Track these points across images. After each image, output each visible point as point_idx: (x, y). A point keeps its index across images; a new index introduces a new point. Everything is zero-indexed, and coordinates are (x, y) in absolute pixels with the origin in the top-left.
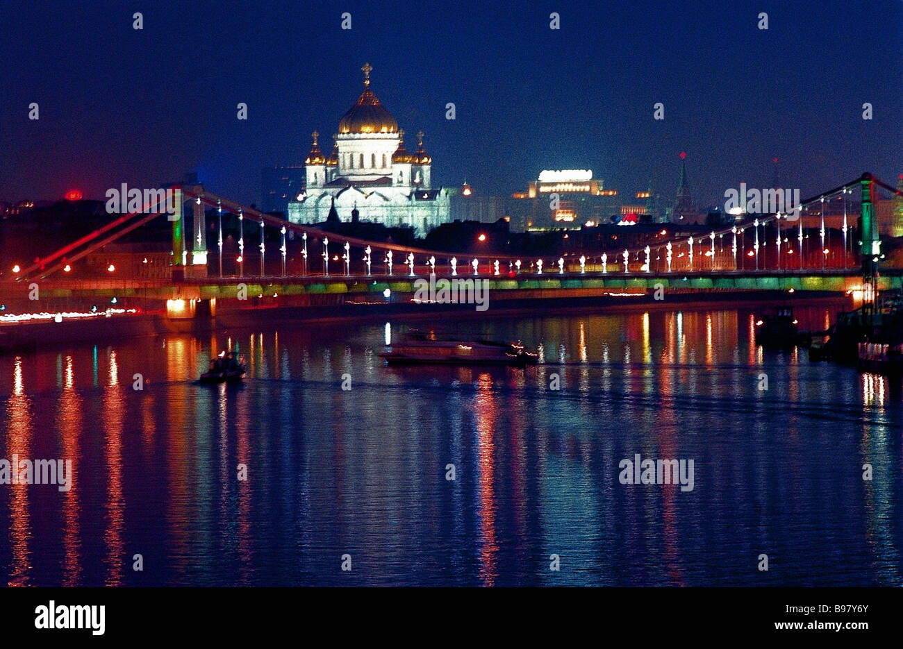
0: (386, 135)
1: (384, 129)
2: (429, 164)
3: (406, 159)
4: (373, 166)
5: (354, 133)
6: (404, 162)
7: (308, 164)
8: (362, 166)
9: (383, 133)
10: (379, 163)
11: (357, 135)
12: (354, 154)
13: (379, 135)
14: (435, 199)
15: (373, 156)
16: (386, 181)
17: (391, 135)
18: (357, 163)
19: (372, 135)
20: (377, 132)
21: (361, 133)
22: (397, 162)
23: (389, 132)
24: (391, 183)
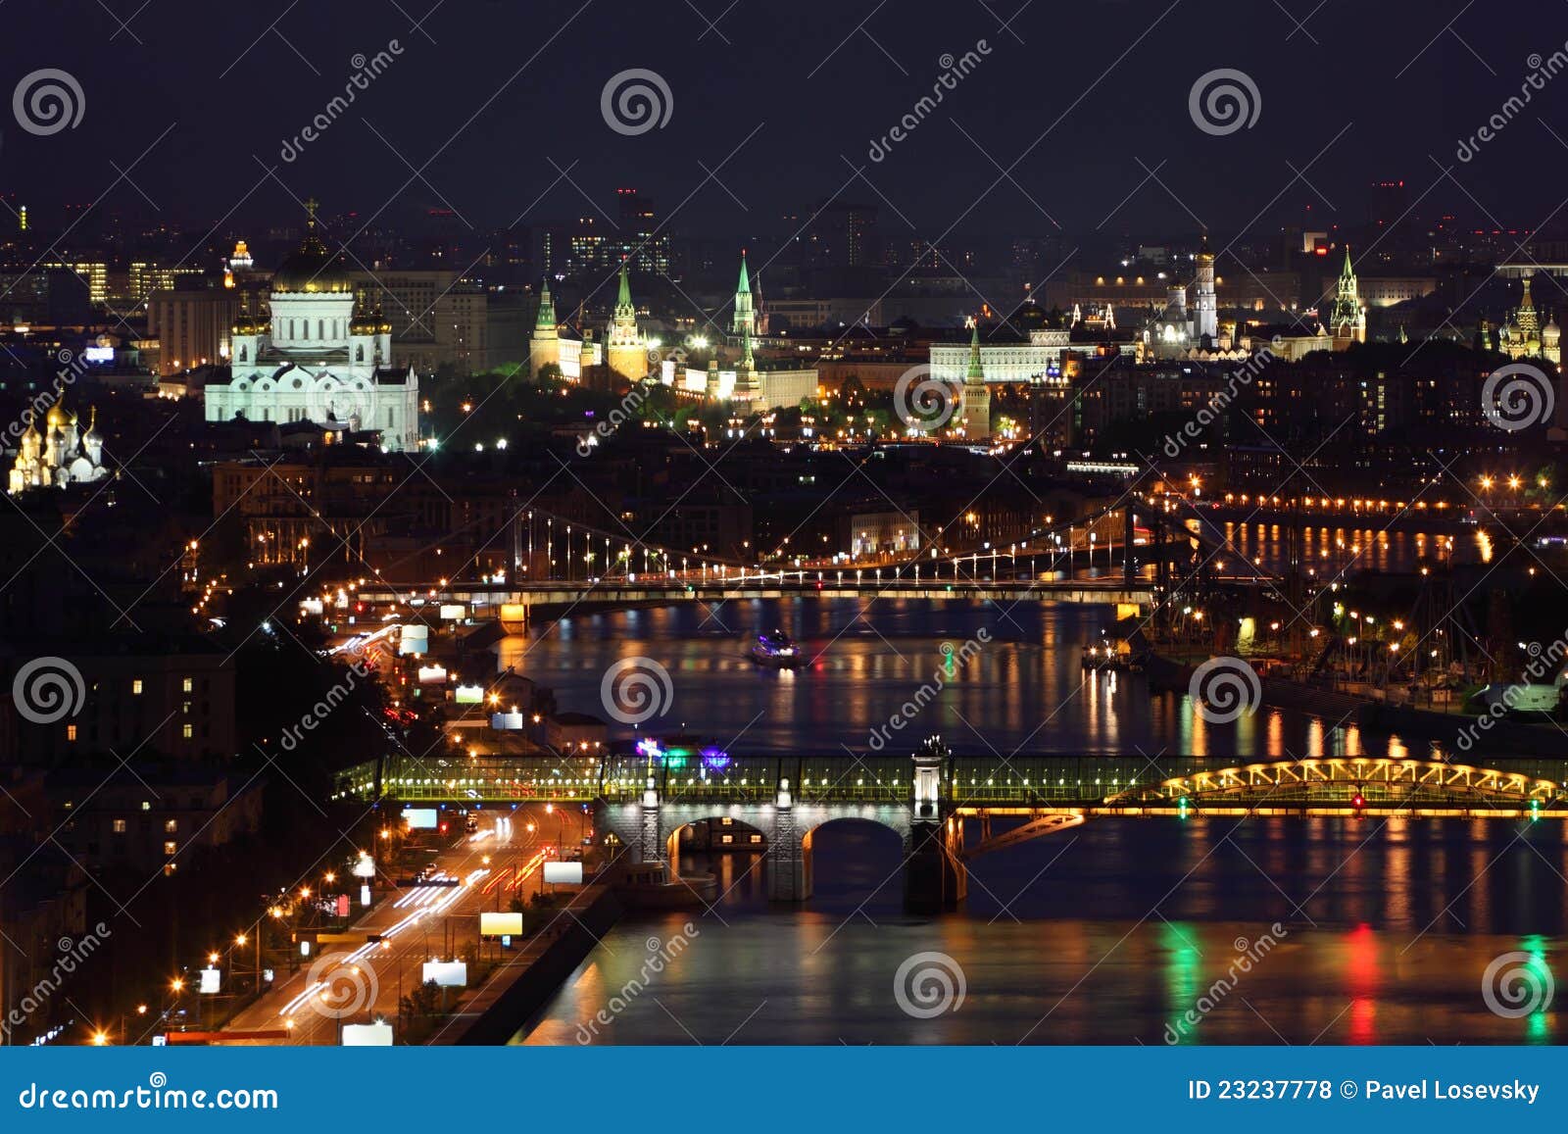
0: (338, 296)
1: (336, 288)
2: (390, 333)
3: (369, 329)
4: (321, 336)
5: (296, 292)
6: (365, 333)
7: (235, 335)
8: (306, 336)
9: (335, 292)
10: (328, 331)
11: (300, 296)
12: (295, 321)
13: (329, 296)
14: (404, 383)
15: (321, 323)
16: (338, 356)
17: (345, 296)
18: (299, 330)
19: (321, 296)
20: (326, 292)
21: (305, 292)
22: (354, 334)
23: (341, 292)
24: (347, 360)
